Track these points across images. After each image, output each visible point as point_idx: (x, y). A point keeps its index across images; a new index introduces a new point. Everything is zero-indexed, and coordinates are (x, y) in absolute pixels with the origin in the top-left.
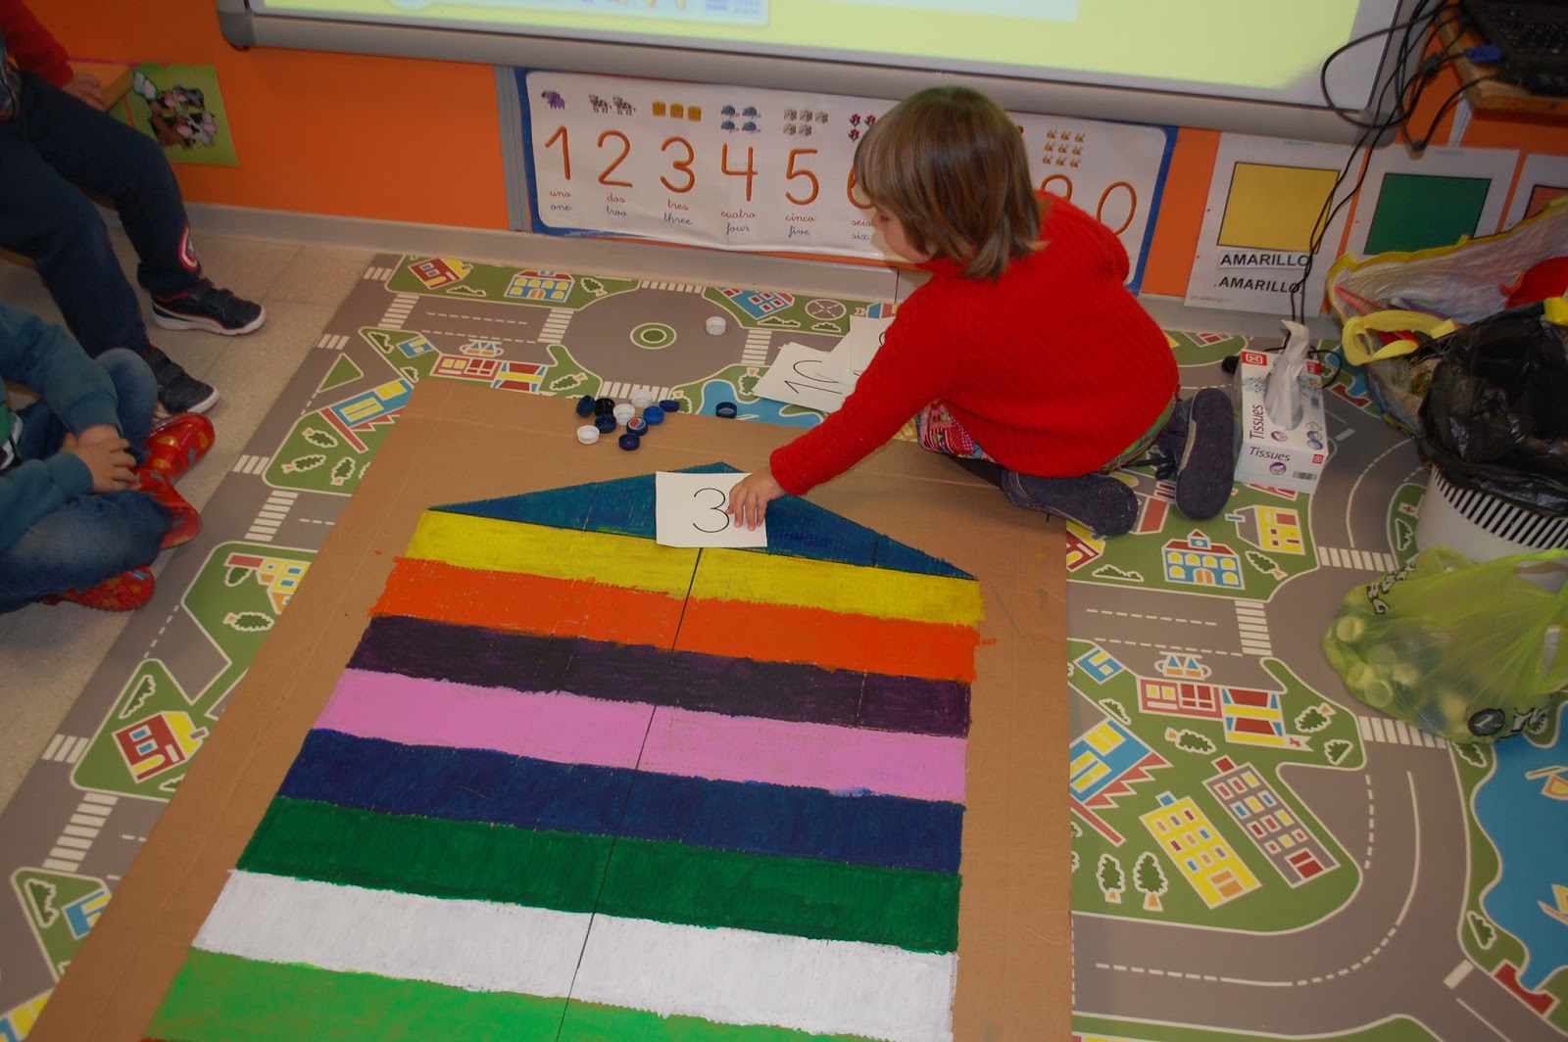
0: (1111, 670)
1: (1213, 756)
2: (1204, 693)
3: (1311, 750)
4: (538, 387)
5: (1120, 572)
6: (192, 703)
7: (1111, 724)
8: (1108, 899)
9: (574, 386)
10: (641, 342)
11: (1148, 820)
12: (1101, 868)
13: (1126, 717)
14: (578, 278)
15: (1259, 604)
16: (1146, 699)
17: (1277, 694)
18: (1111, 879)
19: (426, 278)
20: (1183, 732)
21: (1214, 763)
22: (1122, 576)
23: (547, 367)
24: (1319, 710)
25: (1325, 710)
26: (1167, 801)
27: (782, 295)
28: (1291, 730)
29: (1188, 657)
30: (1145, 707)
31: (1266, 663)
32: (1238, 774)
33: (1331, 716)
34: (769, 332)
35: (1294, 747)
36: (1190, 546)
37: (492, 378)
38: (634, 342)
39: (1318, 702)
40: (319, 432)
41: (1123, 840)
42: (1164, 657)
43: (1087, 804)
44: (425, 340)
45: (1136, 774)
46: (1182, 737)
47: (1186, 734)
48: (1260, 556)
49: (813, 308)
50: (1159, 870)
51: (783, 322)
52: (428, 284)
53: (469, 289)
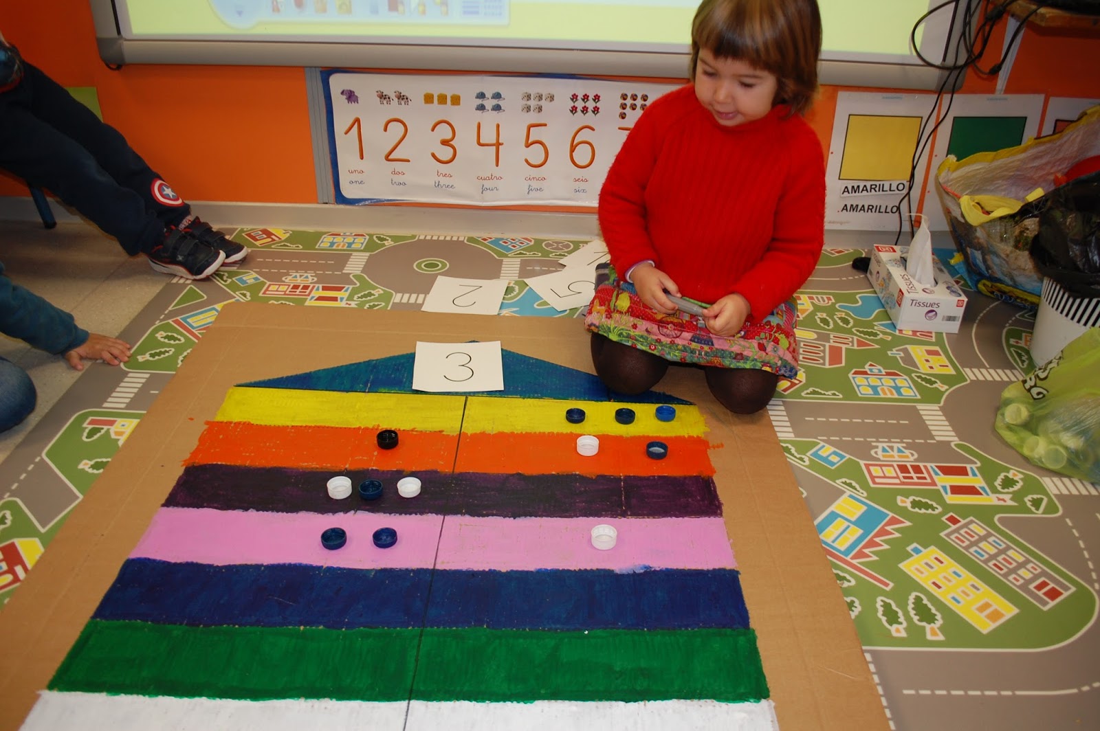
0: (839, 459)
1: (942, 514)
2: (917, 469)
3: (1016, 504)
4: (345, 300)
5: (823, 392)
6: (43, 530)
7: (851, 496)
8: (894, 634)
9: (373, 297)
10: (423, 270)
11: (907, 566)
12: (881, 610)
13: (861, 491)
14: (371, 236)
15: (936, 407)
16: (873, 478)
17: (974, 466)
18: (892, 618)
19: (257, 240)
20: (911, 498)
21: (944, 519)
22: (824, 394)
23: (351, 287)
24: (1010, 475)
25: (1014, 475)
26: (917, 551)
27: (524, 239)
28: (995, 491)
29: (896, 446)
30: (874, 483)
31: (956, 445)
32: (966, 525)
33: (1022, 479)
34: (519, 260)
35: (1002, 503)
36: (869, 372)
37: (309, 295)
38: (417, 269)
39: (1008, 470)
40: (170, 334)
41: (891, 585)
42: (877, 447)
43: (852, 558)
44: (255, 275)
45: (883, 532)
46: (911, 502)
47: (914, 500)
48: (923, 376)
49: (547, 245)
50: (930, 605)
51: (528, 253)
52: (257, 243)
53: (289, 244)
